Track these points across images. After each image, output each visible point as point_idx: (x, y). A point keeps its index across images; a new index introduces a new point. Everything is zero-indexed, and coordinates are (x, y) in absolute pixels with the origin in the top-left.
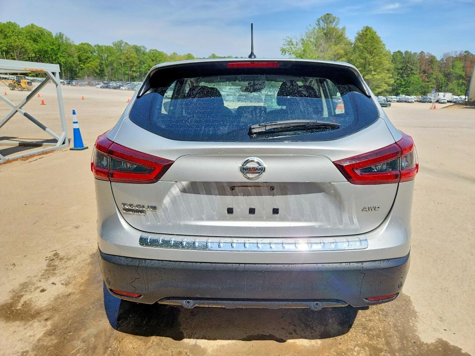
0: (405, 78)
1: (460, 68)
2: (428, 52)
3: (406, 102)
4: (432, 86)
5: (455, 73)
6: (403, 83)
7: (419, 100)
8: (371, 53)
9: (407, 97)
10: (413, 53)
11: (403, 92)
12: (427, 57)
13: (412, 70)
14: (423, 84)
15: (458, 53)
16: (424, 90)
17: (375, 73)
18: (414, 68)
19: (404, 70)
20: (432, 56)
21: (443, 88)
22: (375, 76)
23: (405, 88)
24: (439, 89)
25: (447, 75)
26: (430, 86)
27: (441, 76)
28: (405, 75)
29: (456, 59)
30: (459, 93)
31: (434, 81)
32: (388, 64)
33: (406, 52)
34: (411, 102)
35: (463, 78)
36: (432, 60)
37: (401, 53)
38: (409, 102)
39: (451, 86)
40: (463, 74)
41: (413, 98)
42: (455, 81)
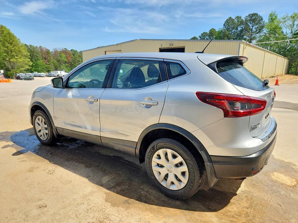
0: (35, 62)
1: (65, 58)
2: (45, 47)
3: (39, 76)
4: (52, 67)
5: (63, 60)
6: (34, 65)
7: (47, 75)
8: (11, 44)
9: (39, 73)
10: (35, 46)
11: (35, 71)
12: (44, 50)
13: (37, 57)
14: (47, 66)
15: (61, 49)
16: (48, 69)
17: (18, 58)
18: (38, 56)
19: (32, 57)
20: (47, 49)
21: (58, 68)
22: (18, 60)
23: (36, 68)
24: (56, 69)
25: (59, 61)
26: (51, 67)
27: (55, 61)
28: (34, 60)
29: (61, 52)
30: (68, 71)
31: (52, 64)
32: (25, 53)
33: (30, 45)
34: (43, 77)
35: (67, 63)
36: (48, 52)
37: (27, 46)
38: (41, 77)
39: (62, 67)
40: (67, 61)
41: (43, 74)
42: (64, 65)
